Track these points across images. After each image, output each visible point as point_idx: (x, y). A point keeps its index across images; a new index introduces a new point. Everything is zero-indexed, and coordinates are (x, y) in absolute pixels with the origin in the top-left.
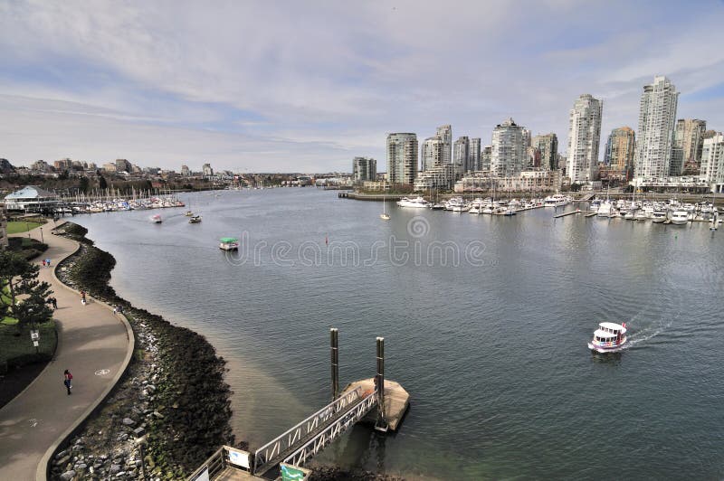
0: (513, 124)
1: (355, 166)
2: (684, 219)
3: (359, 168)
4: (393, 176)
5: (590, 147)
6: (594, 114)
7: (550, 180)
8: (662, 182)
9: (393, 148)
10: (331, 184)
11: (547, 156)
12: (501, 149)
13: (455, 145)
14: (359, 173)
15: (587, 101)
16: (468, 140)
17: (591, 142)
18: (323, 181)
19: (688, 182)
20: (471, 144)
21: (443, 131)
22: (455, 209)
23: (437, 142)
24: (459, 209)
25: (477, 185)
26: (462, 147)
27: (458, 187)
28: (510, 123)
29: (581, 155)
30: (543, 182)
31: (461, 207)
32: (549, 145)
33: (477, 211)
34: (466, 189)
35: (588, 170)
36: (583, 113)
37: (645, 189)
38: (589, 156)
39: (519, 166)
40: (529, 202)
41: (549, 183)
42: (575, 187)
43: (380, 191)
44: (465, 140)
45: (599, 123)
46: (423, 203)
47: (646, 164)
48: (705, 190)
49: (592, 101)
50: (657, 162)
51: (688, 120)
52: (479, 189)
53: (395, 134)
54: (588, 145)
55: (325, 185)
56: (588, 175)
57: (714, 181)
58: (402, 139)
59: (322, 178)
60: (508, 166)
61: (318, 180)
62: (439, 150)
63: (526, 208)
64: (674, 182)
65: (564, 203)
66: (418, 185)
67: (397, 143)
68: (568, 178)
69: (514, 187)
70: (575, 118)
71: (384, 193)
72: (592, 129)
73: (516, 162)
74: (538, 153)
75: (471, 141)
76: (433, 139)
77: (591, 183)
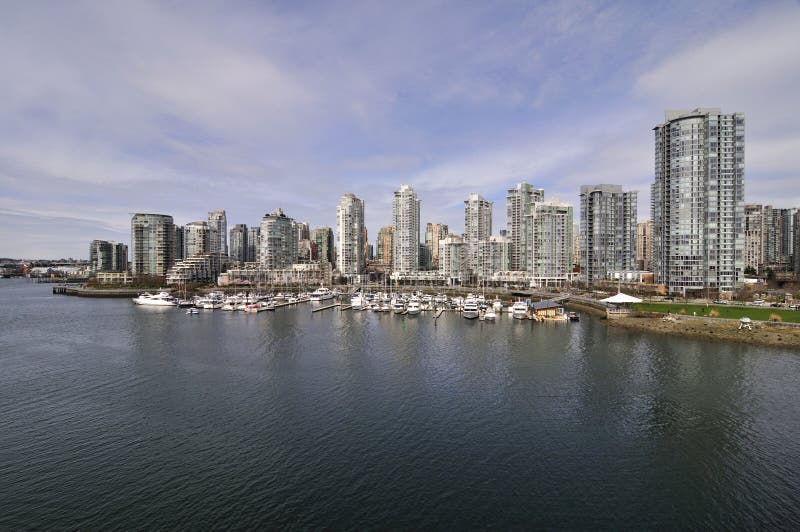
0: (282, 215)
1: (94, 252)
2: (416, 309)
3: (100, 255)
4: (140, 265)
5: (356, 242)
6: (357, 213)
7: (321, 274)
8: (413, 276)
9: (140, 231)
10: (57, 274)
11: (325, 249)
12: (270, 239)
13: (232, 233)
14: (100, 262)
15: (350, 200)
16: (246, 229)
17: (356, 237)
18: (44, 270)
19: (431, 276)
20: (250, 234)
21: (216, 217)
22: (206, 306)
23: (200, 227)
24: (211, 306)
25: (244, 278)
26: (239, 235)
27: (223, 279)
28: (279, 213)
29: (349, 249)
30: (314, 275)
31: (213, 303)
32: (325, 238)
33: (231, 308)
34: (231, 282)
35: (356, 263)
36: (348, 210)
37: (401, 282)
38: (356, 251)
39: (290, 258)
40: (296, 295)
41: (320, 276)
42: (343, 281)
43: (118, 284)
44: (243, 229)
45: (361, 221)
46: (168, 300)
47: (401, 259)
48: (442, 283)
49: (355, 200)
50: (410, 258)
51: (434, 224)
52: (246, 282)
53: (143, 215)
54: (353, 240)
55: (45, 276)
56: (356, 269)
57: (448, 276)
58: (152, 221)
59: (45, 266)
60: (278, 257)
61: (34, 269)
62: (204, 237)
63: (290, 302)
64: (423, 276)
65: (329, 296)
66: (172, 277)
67: (146, 225)
68: (338, 272)
69: (285, 280)
70: (341, 214)
71: (124, 286)
72: (356, 226)
73: (287, 253)
74: (315, 246)
75: (249, 229)
76: (196, 224)
77: (359, 277)
